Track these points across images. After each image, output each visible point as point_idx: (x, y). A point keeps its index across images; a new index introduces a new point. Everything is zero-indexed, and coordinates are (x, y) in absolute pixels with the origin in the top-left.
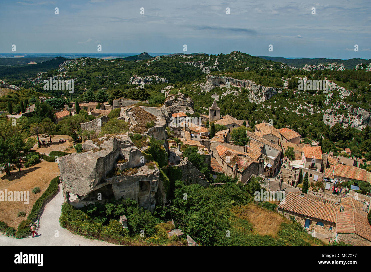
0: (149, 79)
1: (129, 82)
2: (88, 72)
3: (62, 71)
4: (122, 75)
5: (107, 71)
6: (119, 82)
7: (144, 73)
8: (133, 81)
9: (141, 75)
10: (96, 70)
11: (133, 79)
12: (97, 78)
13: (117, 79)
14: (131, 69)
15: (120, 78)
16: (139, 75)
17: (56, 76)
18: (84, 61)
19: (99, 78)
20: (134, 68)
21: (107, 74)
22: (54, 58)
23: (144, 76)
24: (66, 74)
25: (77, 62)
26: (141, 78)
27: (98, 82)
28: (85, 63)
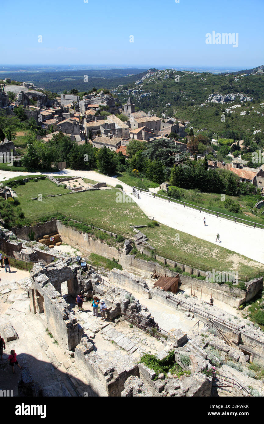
0: (231, 98)
1: (208, 100)
2: (165, 86)
3: (139, 84)
4: (202, 91)
5: (186, 86)
6: (196, 99)
7: (227, 90)
8: (211, 99)
9: (224, 92)
10: (175, 84)
11: (213, 96)
12: (173, 93)
13: (195, 96)
14: (214, 84)
15: (198, 95)
16: (221, 92)
17: (131, 90)
18: (168, 74)
19: (175, 93)
20: (220, 83)
21: (185, 89)
22: (148, 70)
23: (226, 94)
24: (142, 87)
25: (160, 74)
26: (221, 96)
27: (172, 98)
28: (168, 76)
